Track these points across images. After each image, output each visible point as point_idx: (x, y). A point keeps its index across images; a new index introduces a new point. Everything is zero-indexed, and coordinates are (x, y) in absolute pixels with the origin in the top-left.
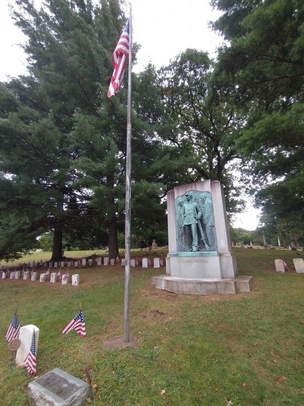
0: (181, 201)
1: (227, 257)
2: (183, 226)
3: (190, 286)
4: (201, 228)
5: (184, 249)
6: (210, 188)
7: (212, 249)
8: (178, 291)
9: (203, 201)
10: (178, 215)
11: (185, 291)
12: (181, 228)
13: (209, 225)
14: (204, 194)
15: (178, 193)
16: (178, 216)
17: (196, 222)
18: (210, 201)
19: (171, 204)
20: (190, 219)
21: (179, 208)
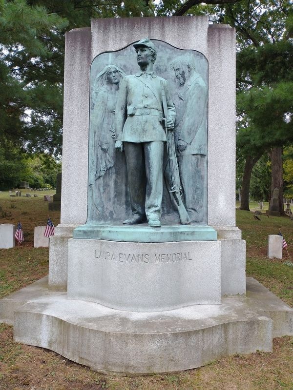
0: (112, 67)
1: (234, 242)
2: (119, 144)
3: (152, 347)
4: (173, 158)
5: (111, 213)
6: (205, 42)
7: (194, 218)
8: (106, 363)
9: (182, 78)
10: (98, 111)
11: (132, 363)
12: (105, 151)
13: (191, 150)
14: (188, 58)
15: (105, 42)
16: (100, 113)
17: (165, 139)
18: (202, 83)
19: (76, 73)
20: (148, 127)
21: (102, 90)
